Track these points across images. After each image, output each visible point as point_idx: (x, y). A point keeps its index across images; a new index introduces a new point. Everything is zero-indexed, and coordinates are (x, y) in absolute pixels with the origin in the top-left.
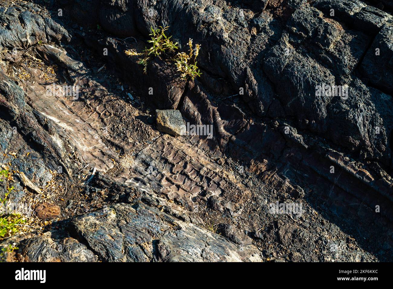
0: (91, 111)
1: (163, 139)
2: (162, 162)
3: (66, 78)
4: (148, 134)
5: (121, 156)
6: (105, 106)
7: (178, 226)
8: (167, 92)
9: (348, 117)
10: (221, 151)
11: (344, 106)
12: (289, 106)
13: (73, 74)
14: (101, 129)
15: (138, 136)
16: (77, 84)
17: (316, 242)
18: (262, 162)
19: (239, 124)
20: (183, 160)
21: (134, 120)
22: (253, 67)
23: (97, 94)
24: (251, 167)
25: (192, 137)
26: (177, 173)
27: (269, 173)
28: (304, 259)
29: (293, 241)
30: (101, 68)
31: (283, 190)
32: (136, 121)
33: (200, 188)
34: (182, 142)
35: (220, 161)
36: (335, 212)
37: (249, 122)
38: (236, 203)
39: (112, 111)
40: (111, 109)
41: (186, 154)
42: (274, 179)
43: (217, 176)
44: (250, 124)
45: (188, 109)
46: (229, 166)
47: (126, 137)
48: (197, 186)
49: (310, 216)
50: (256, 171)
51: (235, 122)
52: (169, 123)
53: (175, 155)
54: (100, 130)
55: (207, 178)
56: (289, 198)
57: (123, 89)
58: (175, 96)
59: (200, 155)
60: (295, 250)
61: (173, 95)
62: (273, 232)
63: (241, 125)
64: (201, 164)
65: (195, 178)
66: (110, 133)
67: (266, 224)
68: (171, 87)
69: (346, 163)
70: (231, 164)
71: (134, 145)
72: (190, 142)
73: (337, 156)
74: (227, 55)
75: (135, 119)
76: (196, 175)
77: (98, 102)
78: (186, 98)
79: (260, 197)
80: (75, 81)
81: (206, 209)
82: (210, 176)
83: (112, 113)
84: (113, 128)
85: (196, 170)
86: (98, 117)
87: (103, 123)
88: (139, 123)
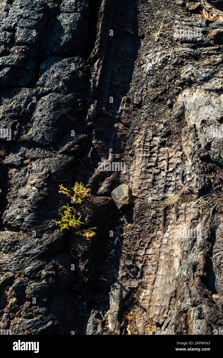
0: (147, 257)
1: (138, 194)
2: (156, 183)
3: (131, 298)
4: (141, 205)
5: (171, 207)
6: (137, 250)
7: (201, 124)
8: (103, 205)
9: (68, 79)
10: (124, 157)
11: (60, 84)
12: (74, 119)
13: (124, 293)
14: (157, 239)
15: (146, 212)
16: (130, 285)
17: (152, 75)
18: (117, 127)
19: (100, 149)
20: (146, 171)
21: (136, 222)
22: (57, 149)
23: (129, 263)
24: (124, 133)
25: (124, 179)
26: (159, 168)
27: (123, 121)
28: (168, 73)
29: (160, 85)
30: (104, 280)
31: (129, 109)
32: (135, 220)
33: (160, 149)
34: (133, 183)
35: (132, 153)
36: (126, 79)
37: (96, 144)
38: (156, 126)
39: (138, 242)
40: (137, 244)
41: (141, 172)
42: (125, 117)
43: (145, 145)
44: (97, 142)
45: (106, 188)
46: (131, 147)
47: (153, 217)
48: (159, 152)
49: (137, 89)
50: (125, 129)
51: (101, 152)
52: (125, 195)
53: (146, 178)
54: (159, 239)
55: (150, 150)
56: (133, 102)
57: (114, 250)
58: (103, 199)
59: (135, 167)
60: (165, 81)
61: (103, 200)
62: (161, 97)
63: (100, 148)
64: (143, 160)
65: (155, 157)
66: (157, 231)
67: (159, 105)
68: (99, 203)
69: (96, 75)
70: (129, 146)
71: (156, 207)
72: (129, 178)
73: (94, 81)
74: (58, 167)
75: (134, 221)
76: (152, 158)
77: (137, 258)
78: (99, 193)
79: (142, 118)
80: (129, 288)
81: (173, 135)
82: (148, 148)
83: (140, 240)
84: (152, 231)
85: (149, 159)
86: (149, 249)
87: (152, 241)
88: (136, 217)
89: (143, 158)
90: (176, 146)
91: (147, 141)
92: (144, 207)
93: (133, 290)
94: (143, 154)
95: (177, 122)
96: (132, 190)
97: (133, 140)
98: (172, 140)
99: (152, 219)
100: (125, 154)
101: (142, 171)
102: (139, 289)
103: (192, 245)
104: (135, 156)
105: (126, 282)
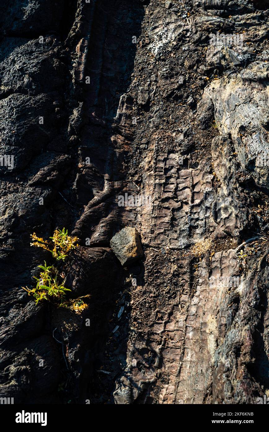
0: (168, 335)
1: (150, 241)
2: (177, 223)
3: (146, 398)
4: (155, 258)
5: (200, 259)
6: (152, 326)
7: (239, 132)
8: (99, 261)
9: (37, 71)
10: (126, 185)
11: (26, 80)
12: (49, 133)
13: (135, 391)
14: (181, 308)
15: (164, 267)
16: (144, 378)
17: (164, 60)
18: (115, 142)
20: (161, 206)
21: (149, 283)
22: (26, 180)
23: (141, 345)
24: (126, 150)
25: (129, 219)
26: (180, 201)
27: (123, 131)
28: (187, 56)
29: (177, 74)
30: (106, 372)
31: (131, 113)
32: (148, 280)
33: (180, 172)
34: (142, 224)
35: (138, 179)
36: (125, 68)
37: (84, 168)
38: (172, 137)
39: (153, 313)
40: (151, 316)
41: (154, 208)
42: (126, 125)
43: (157, 166)
45: (102, 234)
46: (137, 170)
47: (174, 275)
48: (179, 176)
49: (142, 81)
50: (127, 144)
51: (91, 181)
52: (131, 243)
53: (161, 217)
54: (184, 307)
55: (165, 173)
56: (137, 102)
57: (118, 327)
58: (97, 252)
60: (183, 68)
61: (98, 253)
62: (179, 93)
63: (91, 174)
64: (155, 188)
65: (173, 184)
66: (180, 295)
67: (175, 105)
68: (91, 258)
69: (79, 64)
70: (134, 169)
71: (178, 260)
72: (135, 218)
73: (77, 73)
74: (27, 207)
75: (146, 283)
76: (168, 185)
77: (152, 337)
78: (92, 242)
79: (151, 125)
80: (142, 383)
81: (198, 149)
82: (162, 171)
83: (156, 311)
84: (173, 296)
85: (164, 187)
86: (169, 322)
87: (174, 311)
88: (148, 276)
89: (155, 187)
90: (204, 166)
91: (159, 161)
92: (159, 260)
93: (148, 386)
94: (155, 179)
95: (203, 129)
96: (141, 235)
97: (139, 159)
98: (197, 158)
99: (172, 278)
100: (129, 182)
101: (154, 206)
102: (157, 384)
103: (232, 316)
104: (144, 184)
105: (138, 374)
